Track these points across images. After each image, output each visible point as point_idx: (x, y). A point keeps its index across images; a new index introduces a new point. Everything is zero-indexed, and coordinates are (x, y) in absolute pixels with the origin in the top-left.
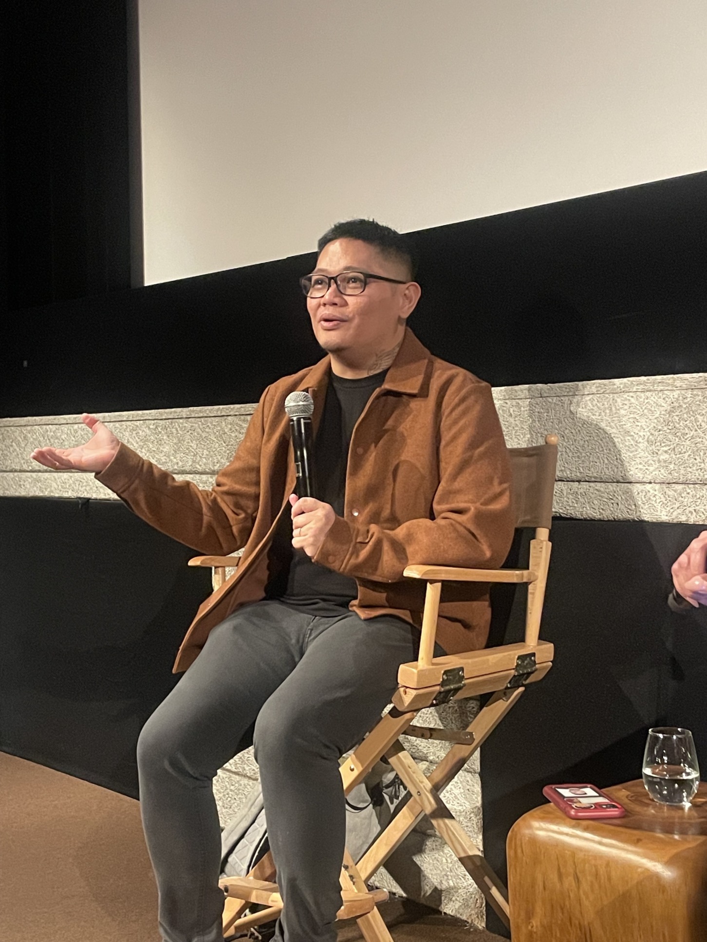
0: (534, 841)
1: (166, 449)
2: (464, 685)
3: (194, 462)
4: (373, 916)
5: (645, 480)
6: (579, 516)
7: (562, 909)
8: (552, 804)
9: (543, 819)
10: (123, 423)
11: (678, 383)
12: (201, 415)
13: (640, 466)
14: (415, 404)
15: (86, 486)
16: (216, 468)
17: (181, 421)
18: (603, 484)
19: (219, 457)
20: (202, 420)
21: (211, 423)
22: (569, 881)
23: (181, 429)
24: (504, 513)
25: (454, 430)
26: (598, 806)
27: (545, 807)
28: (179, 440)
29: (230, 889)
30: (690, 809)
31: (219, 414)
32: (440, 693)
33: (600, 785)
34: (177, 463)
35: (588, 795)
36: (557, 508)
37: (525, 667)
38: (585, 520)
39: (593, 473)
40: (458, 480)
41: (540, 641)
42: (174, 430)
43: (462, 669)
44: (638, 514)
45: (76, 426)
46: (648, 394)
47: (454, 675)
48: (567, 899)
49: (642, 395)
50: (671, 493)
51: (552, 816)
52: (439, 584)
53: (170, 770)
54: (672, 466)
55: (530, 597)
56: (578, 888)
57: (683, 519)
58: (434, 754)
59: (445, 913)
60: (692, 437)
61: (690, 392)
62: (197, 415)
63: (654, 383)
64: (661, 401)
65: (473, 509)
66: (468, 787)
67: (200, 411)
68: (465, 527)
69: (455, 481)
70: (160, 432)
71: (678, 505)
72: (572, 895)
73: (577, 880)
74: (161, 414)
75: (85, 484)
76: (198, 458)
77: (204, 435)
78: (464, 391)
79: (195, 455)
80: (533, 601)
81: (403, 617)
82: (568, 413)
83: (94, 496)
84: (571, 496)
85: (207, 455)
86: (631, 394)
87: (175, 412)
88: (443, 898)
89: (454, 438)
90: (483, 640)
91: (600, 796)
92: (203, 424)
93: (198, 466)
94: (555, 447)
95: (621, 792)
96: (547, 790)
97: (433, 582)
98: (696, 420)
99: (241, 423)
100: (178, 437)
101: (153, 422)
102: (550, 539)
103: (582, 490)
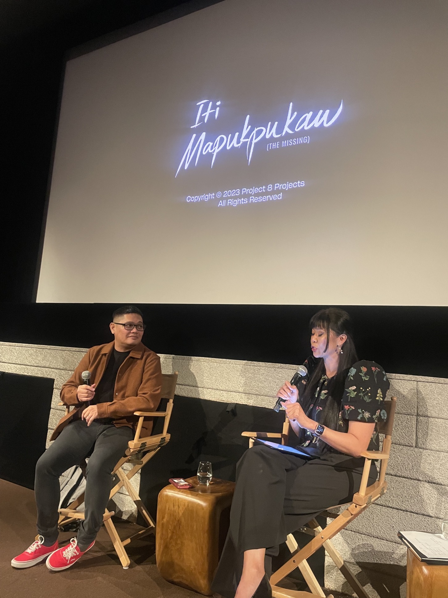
0: (167, 496)
1: (39, 358)
2: (146, 447)
3: (50, 364)
4: (110, 521)
5: (201, 387)
6: (181, 395)
7: (173, 515)
8: (172, 484)
9: (170, 489)
10: (23, 347)
11: (213, 361)
12: (55, 349)
13: (200, 383)
14: (139, 361)
15: (4, 368)
16: (58, 367)
17: (47, 350)
18: (189, 387)
19: (60, 364)
20: (55, 350)
21: (58, 352)
22: (176, 507)
23: (46, 352)
24: (159, 394)
25: (148, 369)
26: (186, 485)
27: (170, 485)
28: (45, 356)
29: (62, 513)
30: (209, 485)
31: (62, 349)
32: (139, 450)
33: (184, 478)
34: (43, 364)
35: (182, 482)
36: (176, 393)
37: (162, 442)
38: (183, 397)
39: (186, 383)
40: (146, 384)
41: (168, 433)
42: (43, 352)
43: (146, 443)
44: (198, 396)
45: (3, 346)
46: (204, 362)
47: (144, 445)
48: (175, 512)
49: (203, 362)
50: (208, 391)
51: (172, 488)
52: (143, 417)
53: (47, 474)
54: (209, 384)
55: (165, 420)
56: (179, 509)
57: (211, 399)
58: (126, 467)
59: (123, 519)
60: (215, 376)
61: (216, 363)
62: (53, 349)
63: (206, 359)
64: (208, 365)
65: (149, 393)
66: (136, 478)
67: (55, 348)
68: (146, 398)
69: (145, 385)
70: (38, 353)
71: (210, 395)
72: (177, 512)
73: (179, 507)
74: (39, 347)
75: (3, 367)
76: (52, 363)
77: (55, 356)
78: (153, 358)
79: (50, 362)
80: (166, 421)
81: (130, 427)
82: (181, 364)
83: (7, 371)
84: (179, 389)
85: (55, 362)
86: (200, 362)
87: (45, 347)
88: (123, 514)
89: (147, 372)
90: (150, 433)
91: (185, 482)
92: (55, 352)
93: (51, 366)
94: (177, 375)
95: (190, 480)
96: (170, 480)
97: (141, 416)
98: (217, 372)
99: (70, 354)
100: (45, 355)
101: (35, 349)
102: (173, 403)
103: (183, 388)
